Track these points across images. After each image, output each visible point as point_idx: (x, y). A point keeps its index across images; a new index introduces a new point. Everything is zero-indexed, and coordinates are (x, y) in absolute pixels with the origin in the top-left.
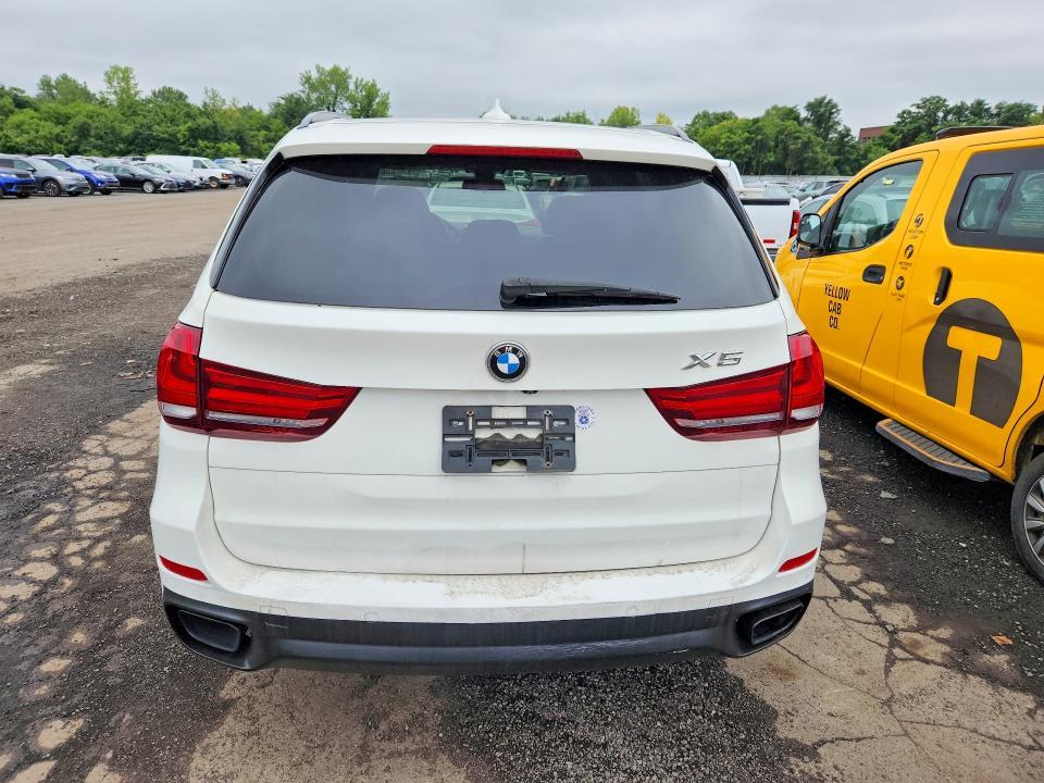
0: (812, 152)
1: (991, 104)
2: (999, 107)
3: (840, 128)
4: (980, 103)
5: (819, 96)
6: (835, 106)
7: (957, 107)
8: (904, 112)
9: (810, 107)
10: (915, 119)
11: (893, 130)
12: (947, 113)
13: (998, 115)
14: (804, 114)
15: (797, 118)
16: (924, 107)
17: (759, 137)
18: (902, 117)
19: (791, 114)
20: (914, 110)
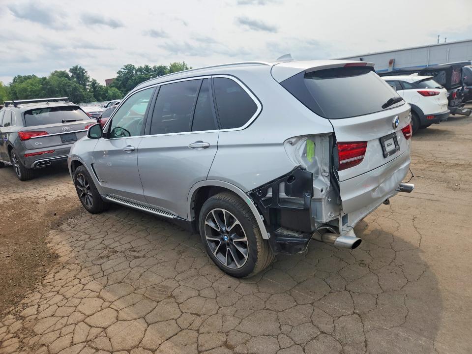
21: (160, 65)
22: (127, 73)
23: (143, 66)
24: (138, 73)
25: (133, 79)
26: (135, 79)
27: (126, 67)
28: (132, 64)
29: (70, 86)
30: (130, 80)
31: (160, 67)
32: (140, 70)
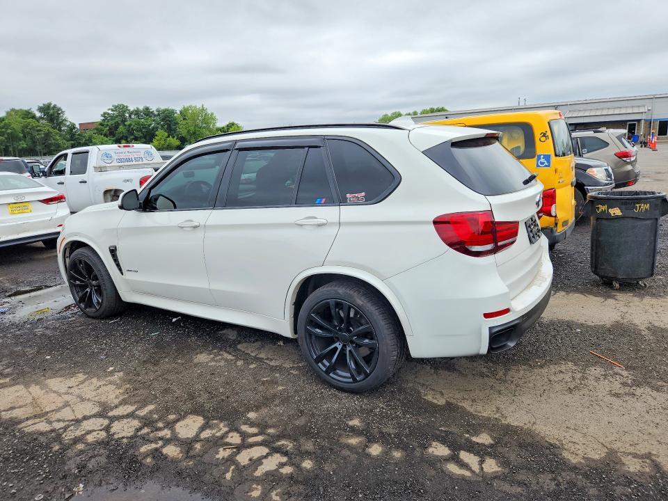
0: (54, 139)
1: (153, 108)
2: (158, 110)
3: (68, 124)
4: (147, 109)
5: (46, 103)
6: (59, 109)
7: (134, 110)
8: (105, 113)
9: (41, 109)
10: (113, 117)
11: (101, 124)
12: (131, 114)
13: (159, 115)
14: (38, 114)
15: (34, 117)
16: (116, 110)
17: (9, 131)
18: (104, 117)
19: (28, 114)
20: (110, 112)
21: (167, 107)
22: (117, 116)
23: (141, 108)
24: (133, 116)
25: (125, 125)
26: (130, 125)
27: (116, 107)
28: (125, 105)
29: (40, 130)
30: (121, 127)
31: (166, 110)
32: (137, 112)
